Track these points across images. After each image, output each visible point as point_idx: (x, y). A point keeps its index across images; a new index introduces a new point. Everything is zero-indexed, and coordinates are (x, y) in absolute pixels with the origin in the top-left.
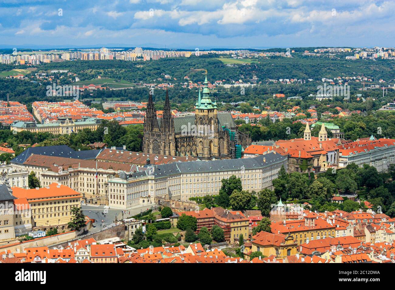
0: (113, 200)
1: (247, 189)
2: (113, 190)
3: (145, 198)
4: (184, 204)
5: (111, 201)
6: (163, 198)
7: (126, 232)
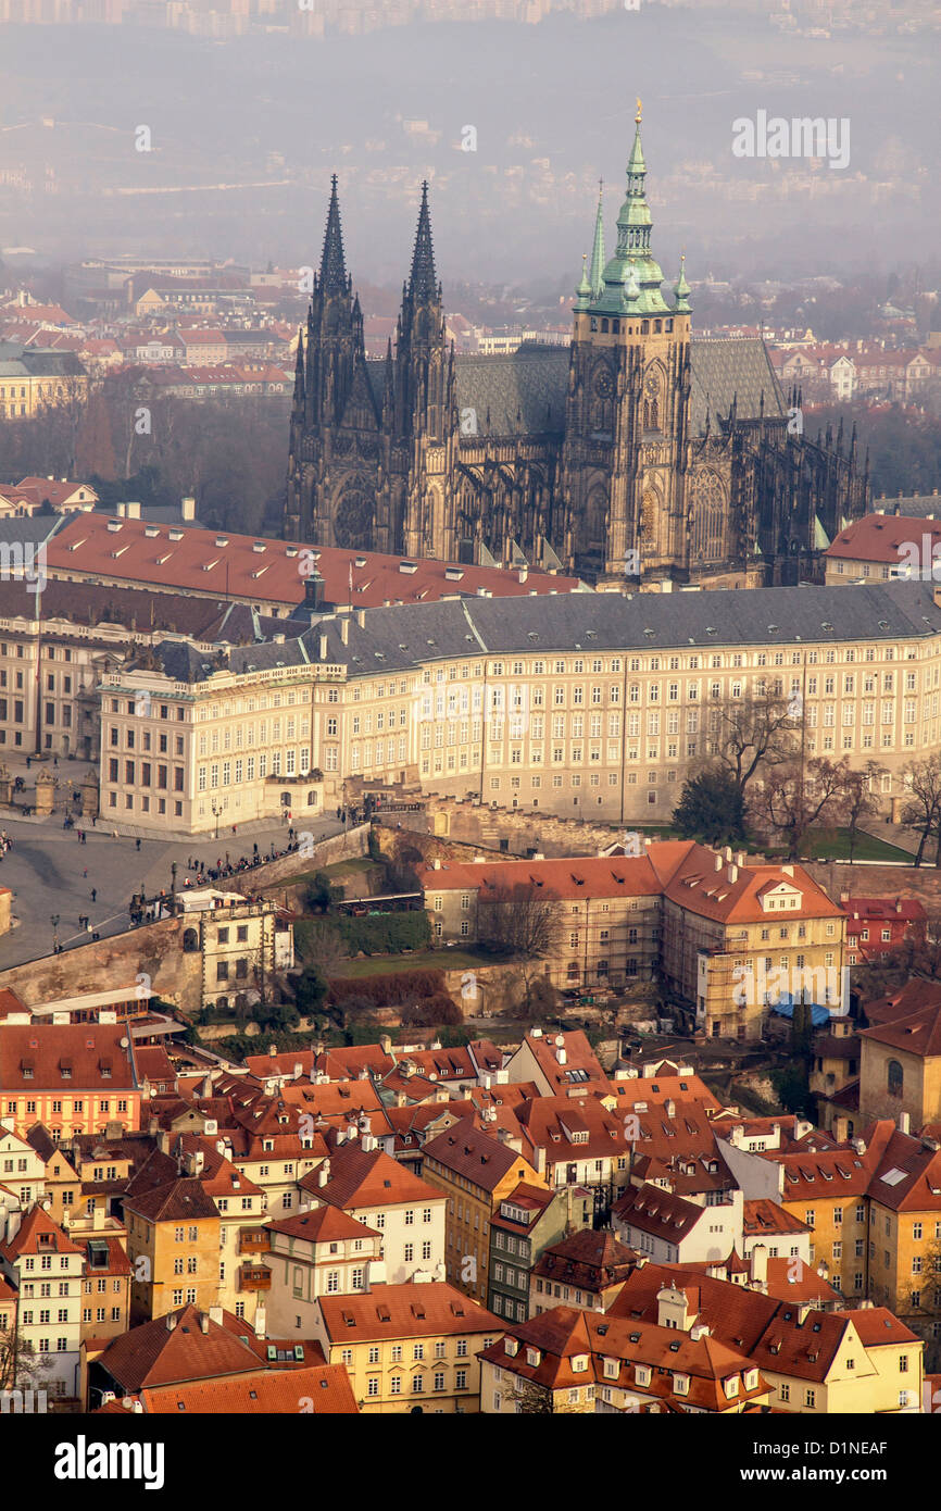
0: (122, 788)
1: (838, 749)
2: (123, 738)
3: (293, 781)
4: (502, 820)
5: (114, 795)
6: (387, 787)
7: (191, 959)
